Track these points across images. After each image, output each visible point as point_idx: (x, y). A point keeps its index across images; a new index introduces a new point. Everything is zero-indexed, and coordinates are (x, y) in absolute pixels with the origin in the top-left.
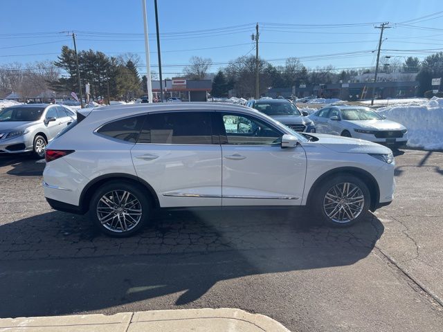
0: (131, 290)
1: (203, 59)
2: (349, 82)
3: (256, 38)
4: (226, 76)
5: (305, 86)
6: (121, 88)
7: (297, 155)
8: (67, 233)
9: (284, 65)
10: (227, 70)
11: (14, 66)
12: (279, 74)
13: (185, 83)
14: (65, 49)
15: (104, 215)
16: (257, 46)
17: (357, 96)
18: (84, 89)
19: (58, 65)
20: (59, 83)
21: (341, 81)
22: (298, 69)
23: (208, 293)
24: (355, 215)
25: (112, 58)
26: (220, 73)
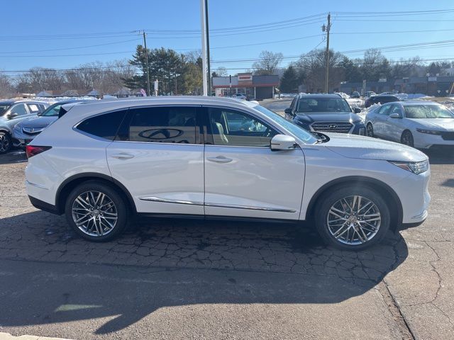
0: (62, 308)
1: (274, 54)
2: (438, 75)
3: (327, 29)
4: (297, 71)
5: (385, 80)
6: (189, 84)
7: (295, 159)
8: (50, 233)
9: (362, 57)
10: (299, 64)
11: (96, 64)
12: (355, 68)
13: (251, 79)
14: (139, 48)
15: (80, 216)
16: (328, 37)
17: (447, 91)
18: (153, 86)
19: (133, 63)
20: (132, 81)
21: (428, 75)
22: (379, 61)
23: (139, 322)
24: (368, 237)
25: (182, 55)
26: (291, 68)
